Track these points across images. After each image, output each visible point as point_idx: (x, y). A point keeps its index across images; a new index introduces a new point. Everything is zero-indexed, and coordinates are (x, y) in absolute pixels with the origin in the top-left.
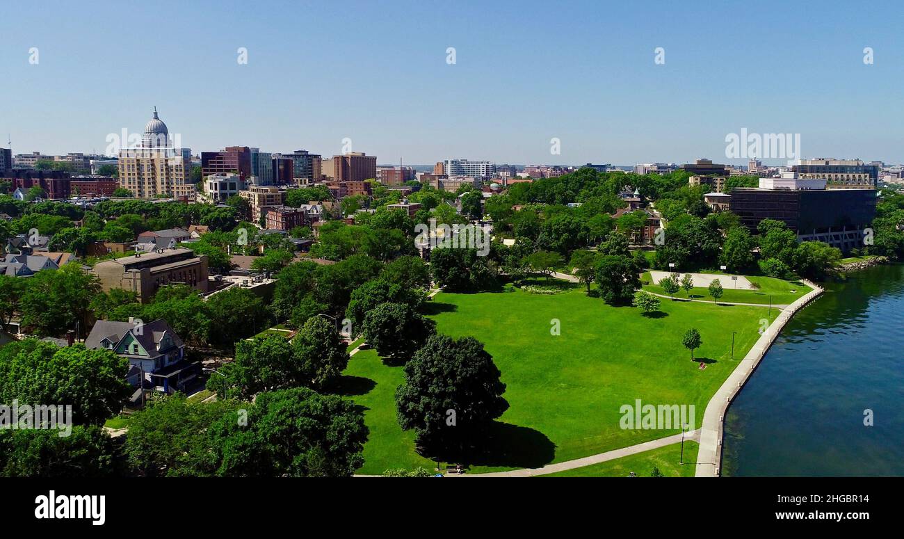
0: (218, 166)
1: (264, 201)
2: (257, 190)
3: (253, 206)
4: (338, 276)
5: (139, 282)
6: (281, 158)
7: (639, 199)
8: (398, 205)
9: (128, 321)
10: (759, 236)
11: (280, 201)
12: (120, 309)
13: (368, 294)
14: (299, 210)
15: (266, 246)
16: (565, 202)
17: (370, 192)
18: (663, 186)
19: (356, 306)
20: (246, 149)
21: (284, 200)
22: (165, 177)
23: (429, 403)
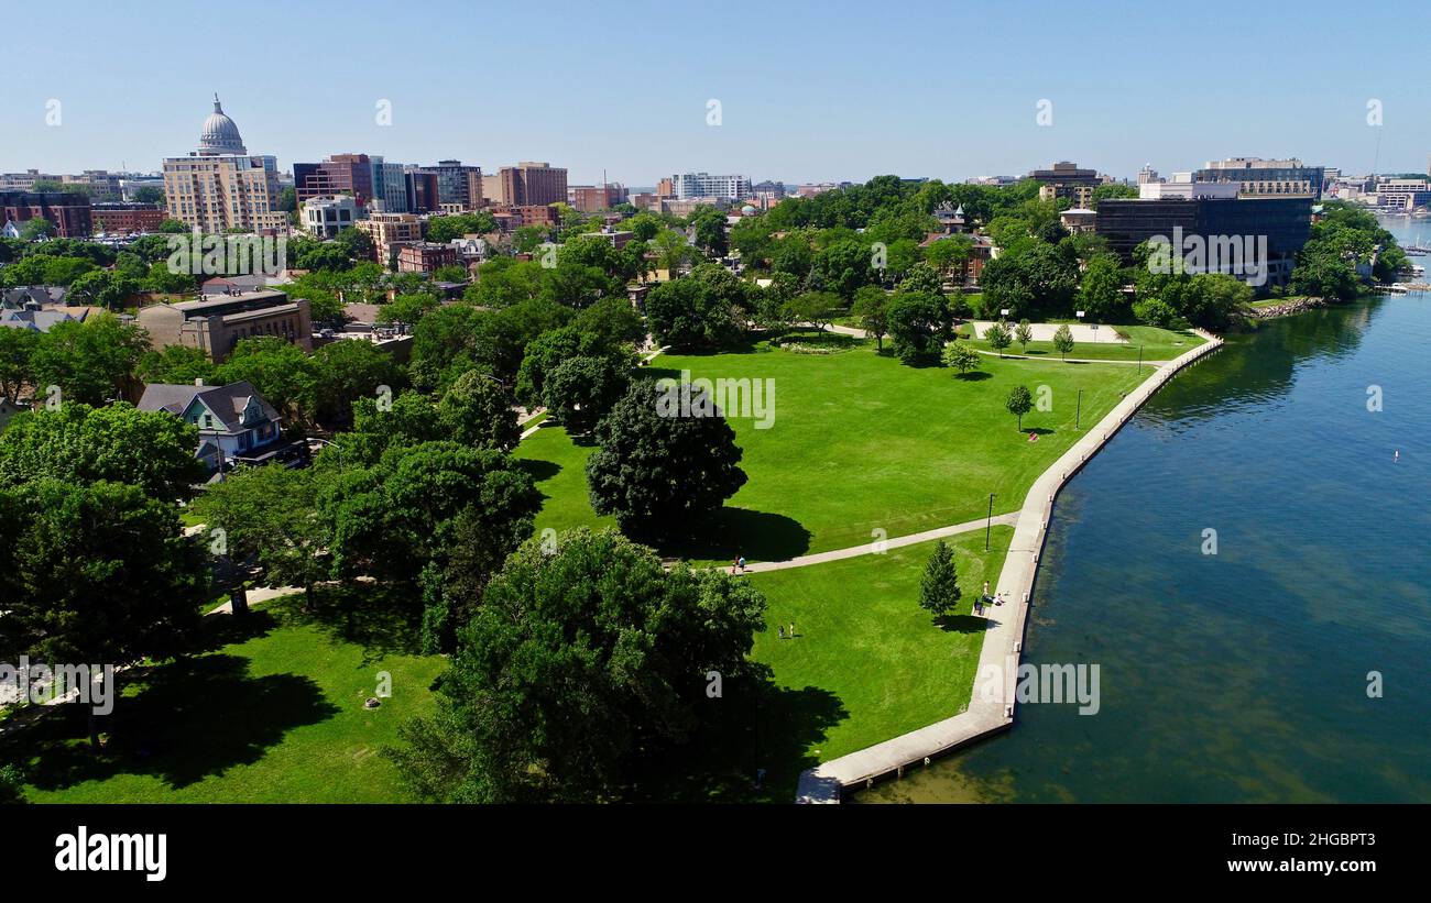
0: (321, 186)
1: (394, 235)
2: (383, 219)
3: (378, 244)
4: (504, 325)
5: (207, 336)
6: (418, 171)
7: (963, 221)
8: (598, 234)
9: (194, 384)
10: (1136, 268)
11: (419, 235)
12: (178, 370)
13: (548, 346)
14: (448, 246)
15: (397, 292)
16: (853, 225)
17: (557, 221)
18: (998, 200)
19: (532, 363)
20: (364, 158)
21: (424, 232)
22: (238, 201)
23: (633, 473)
